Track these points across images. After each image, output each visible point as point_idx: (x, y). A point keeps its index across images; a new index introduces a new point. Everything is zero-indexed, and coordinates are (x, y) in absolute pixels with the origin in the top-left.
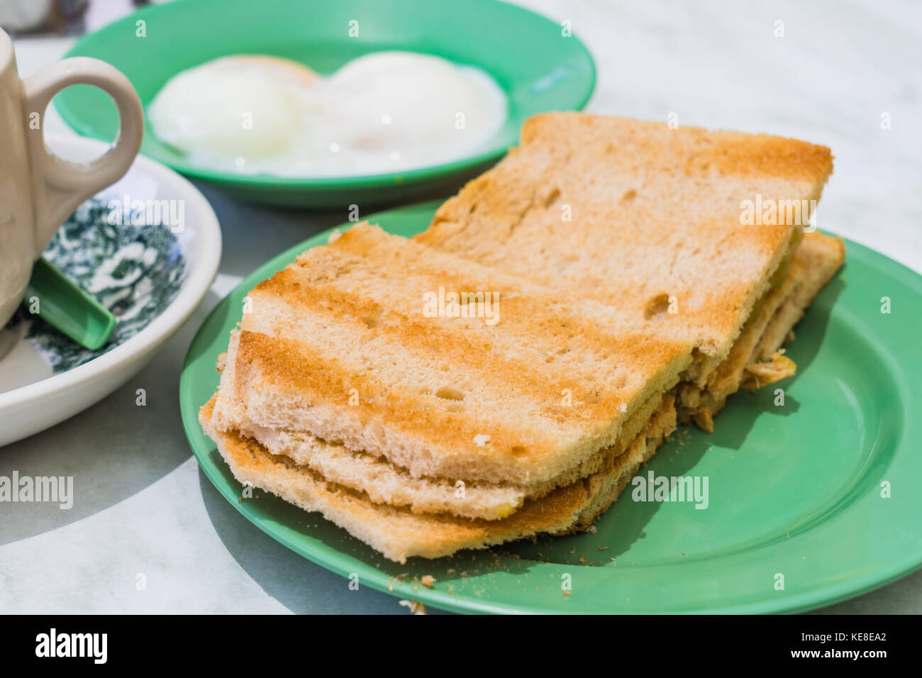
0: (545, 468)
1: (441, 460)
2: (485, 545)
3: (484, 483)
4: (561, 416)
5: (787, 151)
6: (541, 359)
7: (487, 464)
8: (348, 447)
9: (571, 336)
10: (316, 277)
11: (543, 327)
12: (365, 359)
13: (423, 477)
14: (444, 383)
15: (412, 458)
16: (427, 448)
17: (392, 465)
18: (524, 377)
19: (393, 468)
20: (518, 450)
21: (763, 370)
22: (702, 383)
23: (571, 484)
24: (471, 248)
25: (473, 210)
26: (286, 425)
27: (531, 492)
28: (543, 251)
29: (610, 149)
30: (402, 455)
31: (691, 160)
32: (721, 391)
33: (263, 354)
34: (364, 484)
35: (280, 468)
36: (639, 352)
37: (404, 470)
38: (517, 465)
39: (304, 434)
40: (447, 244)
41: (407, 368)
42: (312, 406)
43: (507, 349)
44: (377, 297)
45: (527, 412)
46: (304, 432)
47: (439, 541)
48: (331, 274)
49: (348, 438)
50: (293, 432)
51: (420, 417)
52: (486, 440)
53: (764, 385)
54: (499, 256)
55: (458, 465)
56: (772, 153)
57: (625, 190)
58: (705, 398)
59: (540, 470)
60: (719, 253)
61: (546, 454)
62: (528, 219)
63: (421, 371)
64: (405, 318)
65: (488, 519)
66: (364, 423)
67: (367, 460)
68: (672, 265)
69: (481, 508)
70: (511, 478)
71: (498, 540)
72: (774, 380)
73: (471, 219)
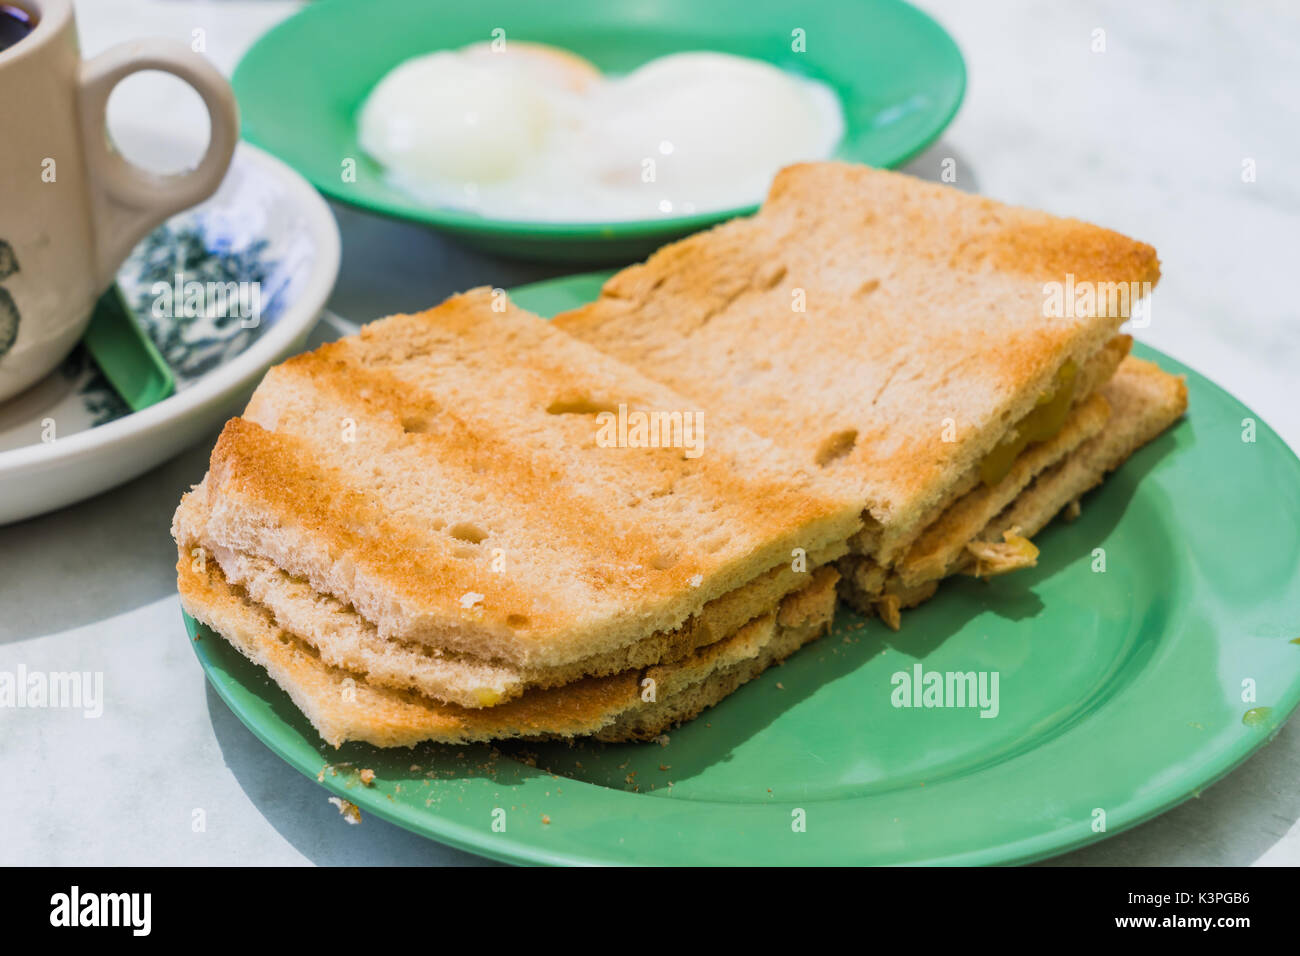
0: (551, 648)
1: (412, 619)
2: (464, 740)
3: (471, 658)
4: (601, 580)
5: (1097, 246)
6: (623, 500)
7: (475, 633)
8: (313, 586)
9: (686, 474)
10: (372, 355)
11: (650, 458)
12: (377, 473)
13: (391, 639)
14: (467, 518)
15: (380, 611)
16: (398, 602)
17: (359, 619)
18: (583, 522)
19: (360, 622)
20: (516, 620)
21: (986, 552)
22: (884, 559)
23: (612, 674)
24: (639, 337)
25: (659, 284)
26: (247, 547)
27: (535, 678)
28: (730, 352)
29: (870, 220)
30: (370, 606)
31: (962, 247)
32: (914, 575)
33: (243, 450)
34: (317, 640)
35: (233, 602)
36: (768, 506)
37: (372, 627)
38: (514, 639)
39: (266, 562)
40: (606, 329)
41: (428, 492)
42: (280, 526)
43: (582, 482)
44: (440, 391)
45: (561, 569)
46: (267, 559)
47: (390, 726)
48: (398, 354)
49: (313, 574)
50: (255, 557)
51: (409, 559)
52: (476, 601)
53: (986, 573)
54: (670, 352)
55: (437, 629)
56: (1073, 247)
57: (867, 278)
58: (892, 582)
59: (543, 650)
60: (945, 382)
61: (554, 630)
62: (736, 306)
63: (445, 498)
64: (462, 424)
65: (465, 705)
66: (333, 558)
67: (333, 606)
68: (881, 391)
69: (456, 689)
70: (506, 656)
71: (483, 735)
72: (999, 568)
73: (652, 298)
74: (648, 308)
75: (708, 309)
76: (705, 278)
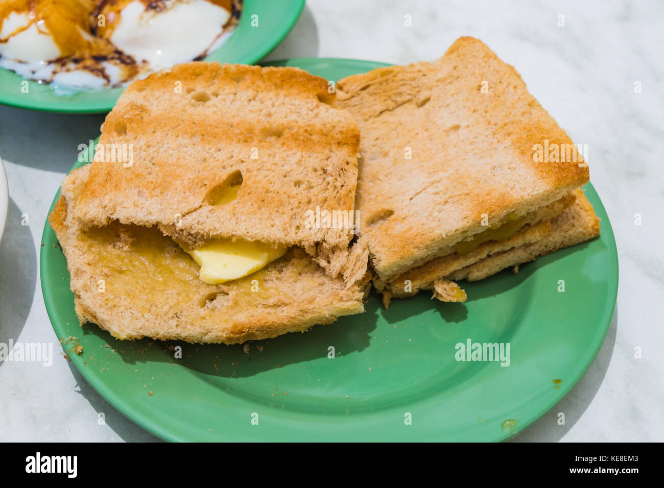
25: (364, 89)
32: (396, 289)
53: (438, 299)
57: (457, 122)
58: (389, 287)
62: (399, 109)
68: (415, 196)
73: (358, 94)
74: (354, 99)
75: (384, 108)
76: (391, 90)
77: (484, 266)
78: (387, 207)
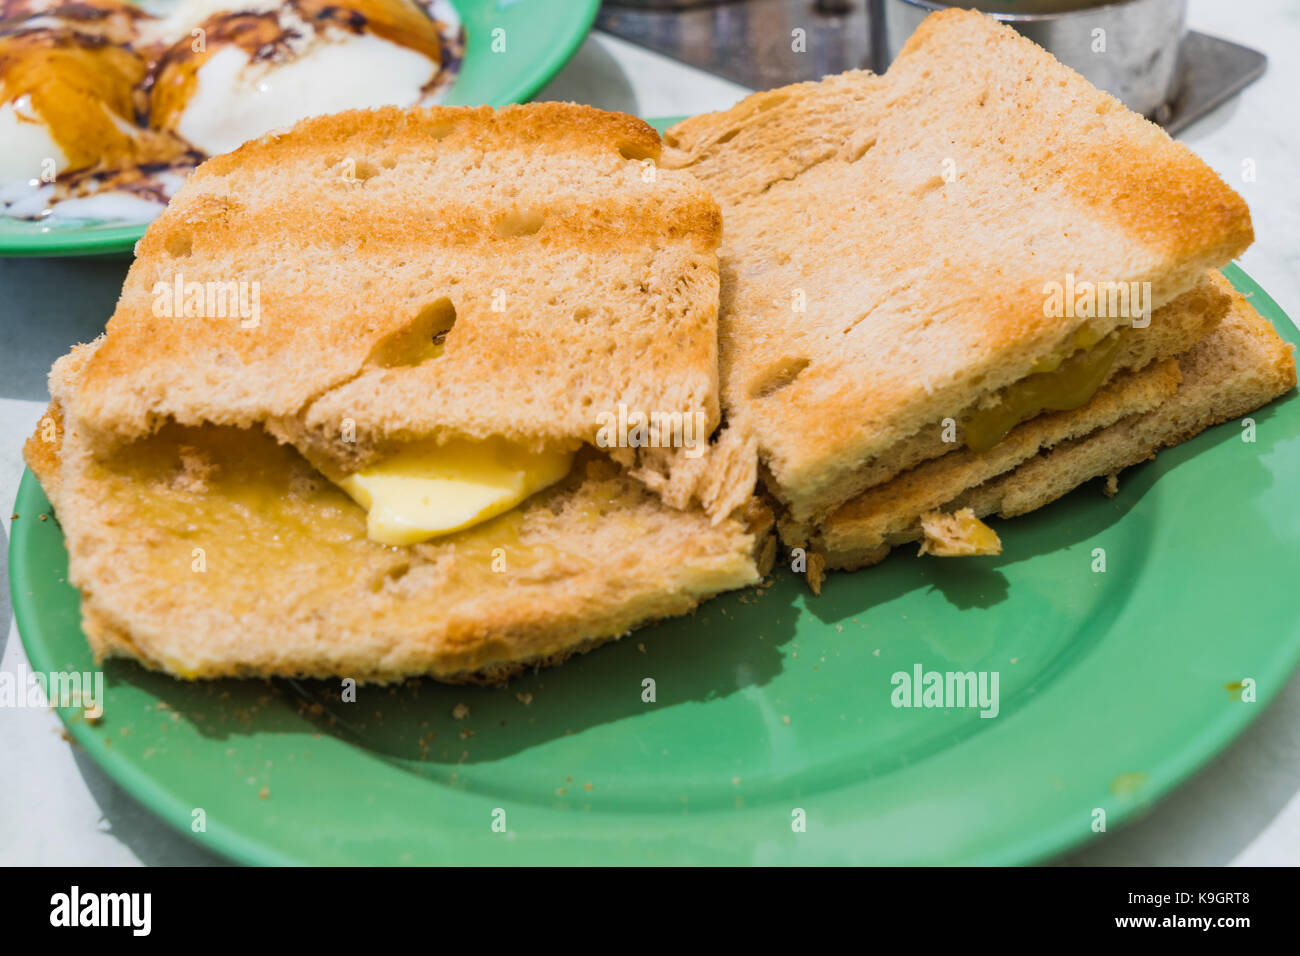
22: (801, 515)
25: (726, 138)
32: (837, 540)
53: (933, 553)
57: (935, 175)
58: (817, 540)
62: (809, 174)
72: (940, 552)
73: (715, 152)
74: (704, 164)
75: (775, 174)
76: (788, 136)
77: (1035, 478)
78: (794, 354)
